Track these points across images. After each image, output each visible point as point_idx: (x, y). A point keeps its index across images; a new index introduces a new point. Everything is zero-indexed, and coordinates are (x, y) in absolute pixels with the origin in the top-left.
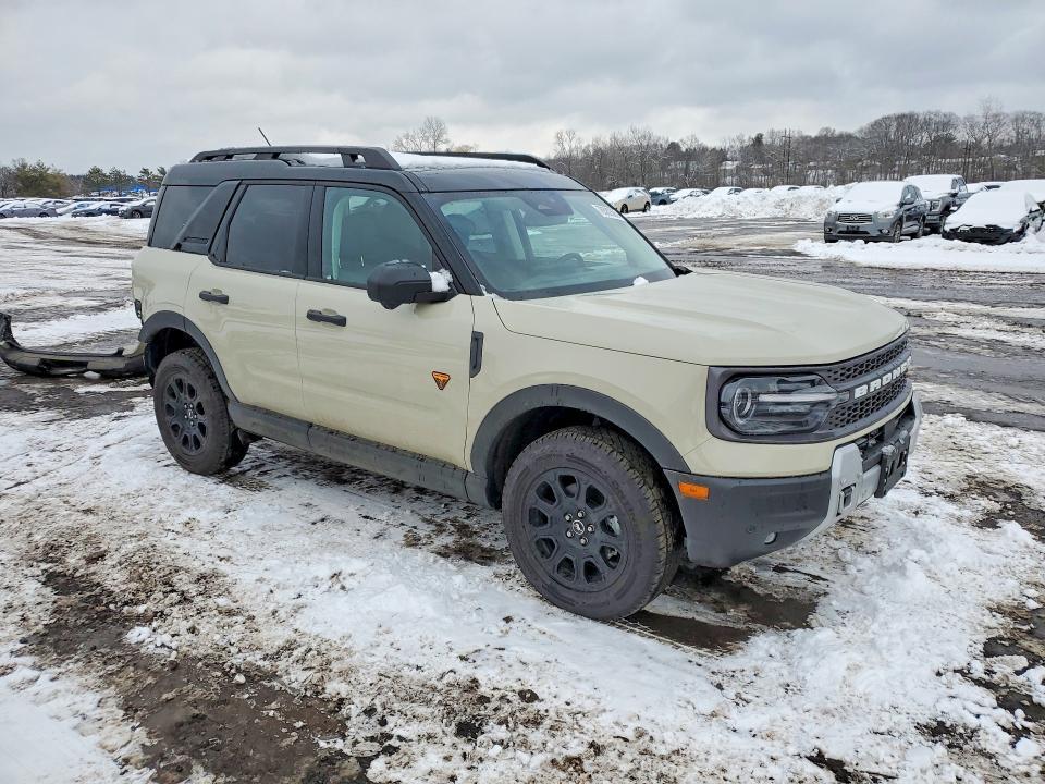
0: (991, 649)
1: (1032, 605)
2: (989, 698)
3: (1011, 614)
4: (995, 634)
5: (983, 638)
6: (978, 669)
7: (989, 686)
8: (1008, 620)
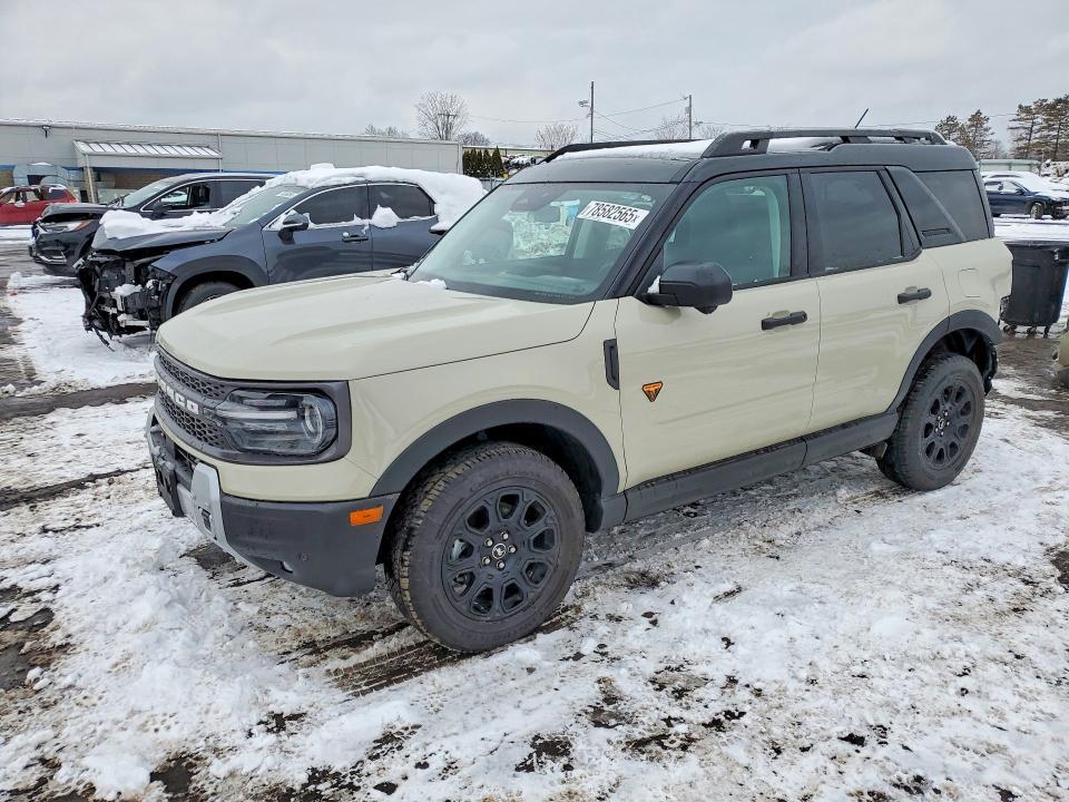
0: (47, 614)
1: (33, 673)
2: (25, 585)
3: (49, 652)
4: (50, 626)
5: (58, 617)
6: (45, 596)
7: (31, 593)
8: (49, 645)
